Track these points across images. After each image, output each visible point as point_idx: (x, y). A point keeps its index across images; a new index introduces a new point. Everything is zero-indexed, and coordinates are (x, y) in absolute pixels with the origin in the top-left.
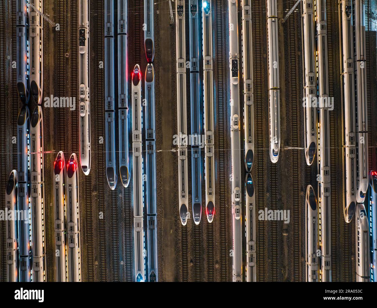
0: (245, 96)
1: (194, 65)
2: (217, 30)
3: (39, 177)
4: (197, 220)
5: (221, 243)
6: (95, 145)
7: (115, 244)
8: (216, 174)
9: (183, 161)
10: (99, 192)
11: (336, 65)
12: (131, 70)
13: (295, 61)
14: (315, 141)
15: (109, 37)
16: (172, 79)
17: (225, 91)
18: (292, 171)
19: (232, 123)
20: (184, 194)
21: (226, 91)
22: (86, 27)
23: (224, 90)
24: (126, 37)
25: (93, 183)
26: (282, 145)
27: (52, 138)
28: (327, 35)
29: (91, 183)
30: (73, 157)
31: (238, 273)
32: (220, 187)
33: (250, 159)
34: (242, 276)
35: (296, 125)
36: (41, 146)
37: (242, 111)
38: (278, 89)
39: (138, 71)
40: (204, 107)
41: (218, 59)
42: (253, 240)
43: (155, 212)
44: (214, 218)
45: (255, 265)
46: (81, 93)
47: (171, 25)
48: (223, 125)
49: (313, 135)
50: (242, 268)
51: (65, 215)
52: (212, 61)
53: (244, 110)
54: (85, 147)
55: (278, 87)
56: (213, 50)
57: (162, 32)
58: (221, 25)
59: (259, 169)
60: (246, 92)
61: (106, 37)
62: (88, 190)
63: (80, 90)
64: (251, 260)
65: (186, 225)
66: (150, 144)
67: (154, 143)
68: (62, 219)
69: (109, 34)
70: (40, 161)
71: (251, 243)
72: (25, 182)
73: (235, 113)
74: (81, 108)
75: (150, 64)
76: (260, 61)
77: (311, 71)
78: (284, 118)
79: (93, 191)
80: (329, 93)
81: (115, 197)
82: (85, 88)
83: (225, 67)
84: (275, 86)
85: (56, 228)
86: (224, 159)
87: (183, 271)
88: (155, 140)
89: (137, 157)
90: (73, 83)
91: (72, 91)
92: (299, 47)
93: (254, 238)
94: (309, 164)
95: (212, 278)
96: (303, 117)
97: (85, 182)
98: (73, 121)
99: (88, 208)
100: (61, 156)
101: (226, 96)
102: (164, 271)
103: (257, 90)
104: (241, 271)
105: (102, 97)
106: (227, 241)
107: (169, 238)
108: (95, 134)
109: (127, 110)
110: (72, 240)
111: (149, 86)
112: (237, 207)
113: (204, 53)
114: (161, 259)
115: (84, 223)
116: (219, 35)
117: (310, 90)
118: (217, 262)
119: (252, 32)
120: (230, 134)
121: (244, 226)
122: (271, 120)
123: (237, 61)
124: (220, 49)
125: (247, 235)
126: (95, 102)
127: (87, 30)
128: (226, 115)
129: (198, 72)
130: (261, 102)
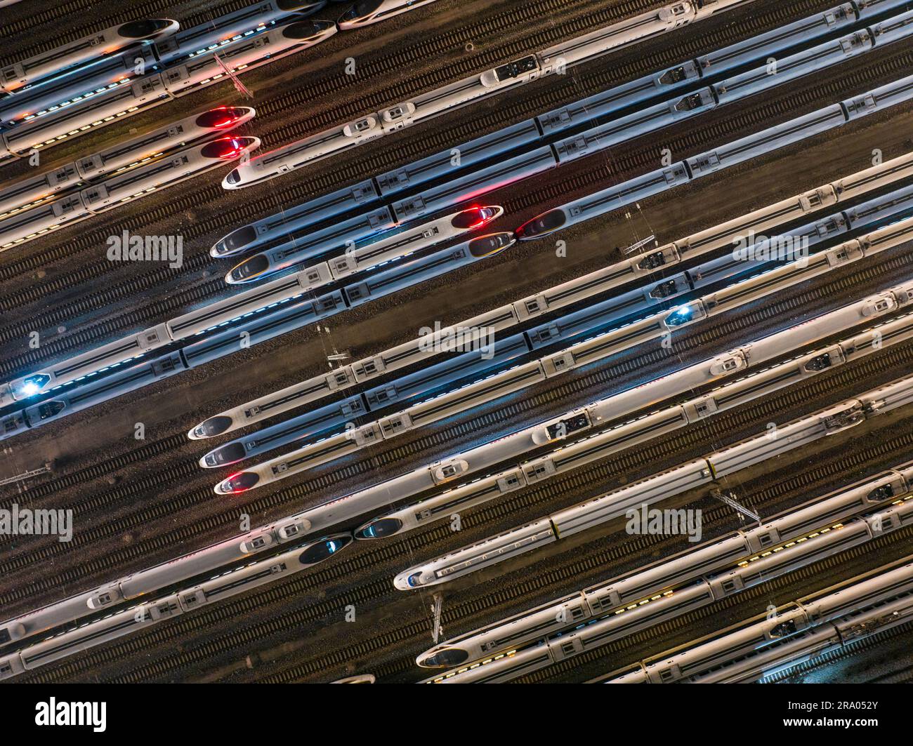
0: (516, 470)
1: (543, 336)
2: (642, 356)
3: (180, 85)
4: (209, 461)
5: (179, 529)
6: (296, 180)
7: (97, 300)
8: (325, 467)
9: (325, 385)
10: (197, 225)
11: (660, 643)
12: (484, 200)
13: (635, 551)
14: (471, 658)
15: (539, 126)
16: (499, 296)
17: (513, 420)
18: (391, 629)
19: (446, 462)
20: (254, 412)
21: (516, 423)
22: (543, 67)
23: (515, 419)
24: (552, 163)
25: (211, 205)
26: (441, 588)
27: (278, 81)
28: (716, 602)
29: (209, 201)
30: (251, 143)
31: (124, 590)
32: (301, 485)
33: (381, 530)
34: (121, 601)
35: (494, 602)
36: (249, 65)
37: (482, 474)
38: (557, 537)
39: (488, 216)
40: (460, 387)
41: (579, 380)
42: (209, 598)
43: (193, 364)
44: (229, 496)
45: (155, 623)
46: (394, 111)
47: (617, 249)
48: (438, 444)
49: (484, 648)
50: (140, 595)
51: (120, 171)
52: (567, 370)
53: (486, 477)
54: (281, 162)
55: (561, 536)
56: (595, 361)
57: (594, 236)
58: (657, 361)
59: (371, 556)
60: (526, 469)
61: (536, 120)
62: (192, 200)
63: (400, 105)
64: (164, 609)
65: (191, 440)
66: (337, 300)
67: (341, 308)
68: (108, 168)
69: (544, 126)
70: (214, 74)
71: (200, 595)
72: (158, 59)
73: (471, 462)
74: (362, 123)
75: (513, 237)
76: (609, 474)
77: (622, 595)
78: (501, 570)
79: (194, 211)
80: (589, 652)
81: (197, 264)
82: (407, 114)
83: (567, 403)
84: (560, 528)
85: (82, 162)
86: (365, 471)
87: (91, 468)
88: (349, 308)
89: (296, 283)
90: (414, 83)
91: (394, 87)
92: (671, 548)
93: (213, 599)
94: (419, 660)
95: (97, 537)
96: (520, 612)
97: (206, 188)
98: (330, 112)
99: (154, 214)
100: (243, 115)
101: (504, 428)
102: (76, 426)
103: (541, 489)
104: (132, 594)
105: (405, 157)
106: (189, 541)
107: (151, 413)
108: (318, 171)
109: (392, 224)
110: (68, 205)
111: (461, 252)
112: (267, 540)
113: (578, 346)
114: (100, 411)
115: (119, 215)
116: (633, 364)
117: (580, 606)
118: (135, 535)
119: (666, 434)
120: (423, 465)
121: (232, 567)
122: (483, 546)
123: (586, 424)
124: (602, 376)
125: (216, 581)
126: (388, 145)
127: (537, 73)
128: (462, 443)
129: (530, 347)
130: (518, 508)
